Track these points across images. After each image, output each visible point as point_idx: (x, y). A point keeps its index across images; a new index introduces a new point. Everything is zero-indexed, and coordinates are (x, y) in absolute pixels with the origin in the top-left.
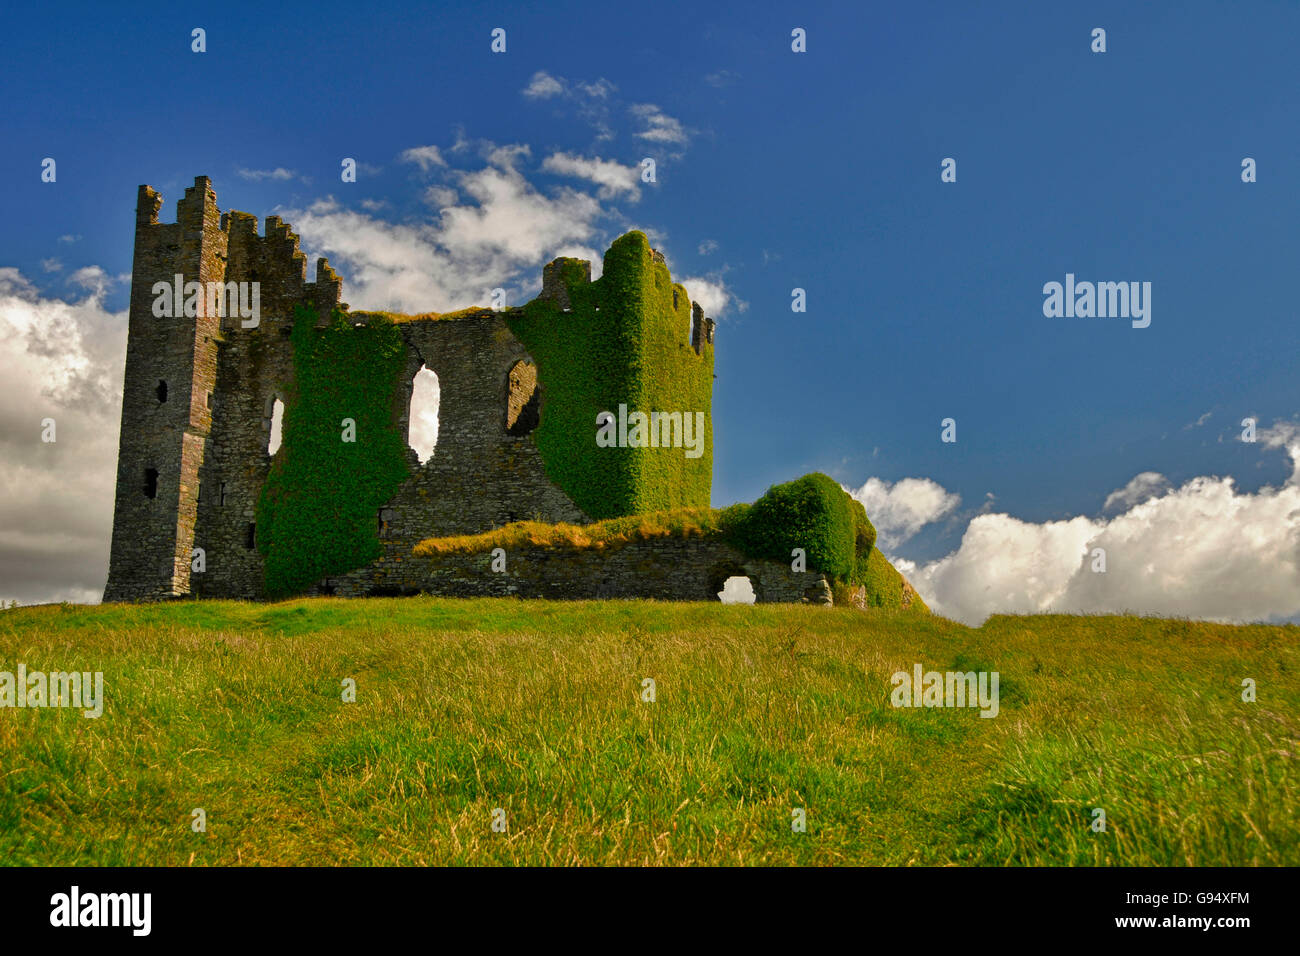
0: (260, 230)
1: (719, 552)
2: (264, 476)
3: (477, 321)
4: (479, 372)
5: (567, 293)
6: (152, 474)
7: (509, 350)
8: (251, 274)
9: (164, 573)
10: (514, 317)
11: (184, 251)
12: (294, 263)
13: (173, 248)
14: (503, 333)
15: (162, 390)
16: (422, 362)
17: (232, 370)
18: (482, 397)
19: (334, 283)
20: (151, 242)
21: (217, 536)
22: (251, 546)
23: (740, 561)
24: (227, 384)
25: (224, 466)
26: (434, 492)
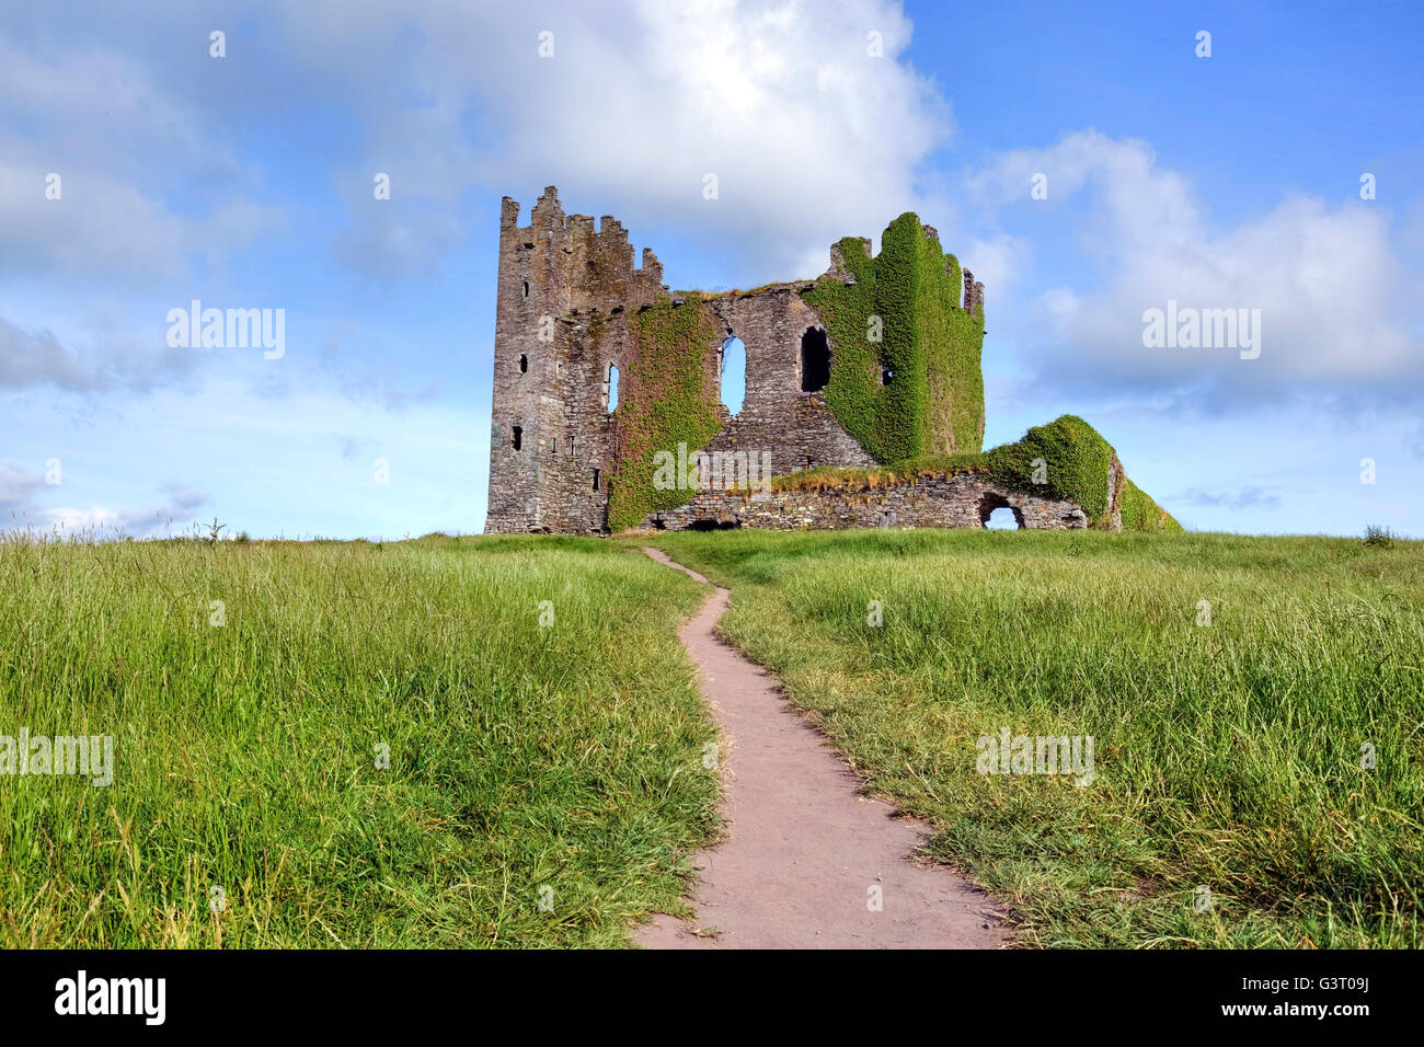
0: (598, 228)
1: (984, 488)
2: (605, 430)
3: (776, 295)
4: (778, 338)
5: (851, 267)
6: (518, 431)
7: (803, 319)
8: (591, 264)
9: (529, 511)
10: (807, 290)
11: (538, 248)
12: (625, 253)
13: (530, 246)
14: (797, 305)
15: (524, 363)
16: (730, 331)
17: (577, 344)
18: (781, 360)
19: (658, 268)
20: (514, 243)
21: (570, 480)
22: (595, 487)
23: (1004, 495)
24: (575, 357)
25: (573, 422)
26: (740, 442)
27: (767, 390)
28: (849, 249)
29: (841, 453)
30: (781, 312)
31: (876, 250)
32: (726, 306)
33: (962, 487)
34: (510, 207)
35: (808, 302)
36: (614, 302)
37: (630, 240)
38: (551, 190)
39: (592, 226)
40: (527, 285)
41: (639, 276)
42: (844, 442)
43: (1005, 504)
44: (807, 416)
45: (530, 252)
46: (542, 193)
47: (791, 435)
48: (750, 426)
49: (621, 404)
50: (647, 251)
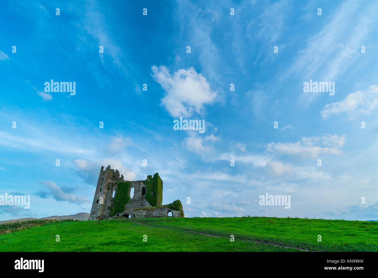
0: (115, 171)
1: (168, 209)
2: (112, 200)
3: (139, 182)
4: (139, 188)
5: (149, 179)
6: (98, 201)
7: (143, 185)
8: (113, 176)
9: (97, 213)
10: (144, 182)
11: (106, 173)
12: (119, 175)
13: (105, 173)
14: (142, 183)
15: (101, 190)
16: (132, 186)
17: (109, 187)
18: (139, 191)
19: (123, 177)
20: (102, 172)
21: (105, 208)
22: (109, 209)
24: (108, 189)
25: (107, 199)
26: (133, 202)
27: (137, 195)
28: (149, 177)
29: (146, 204)
30: (140, 184)
31: (153, 177)
32: (132, 183)
33: (165, 209)
34: (103, 167)
35: (143, 183)
36: (116, 182)
38: (109, 166)
40: (103, 179)
41: (120, 178)
42: (147, 202)
43: (170, 211)
44: (142, 199)
45: (105, 174)
46: (108, 166)
47: (140, 201)
48: (134, 200)
49: (115, 196)
50: (122, 175)
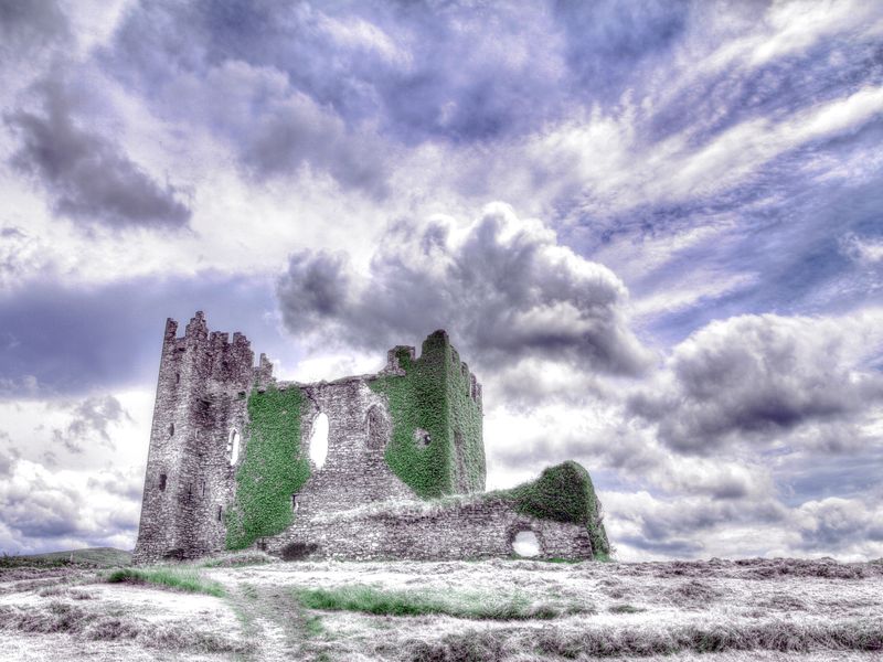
0: (230, 341)
1: (513, 516)
2: (228, 478)
3: (350, 384)
4: (351, 413)
5: (403, 364)
6: (164, 477)
7: (369, 400)
8: (225, 364)
9: (168, 536)
10: (371, 380)
11: (188, 352)
12: (248, 356)
13: (182, 350)
14: (365, 390)
15: (172, 430)
16: (318, 408)
18: (353, 428)
19: (270, 366)
20: (172, 348)
21: (200, 513)
22: (219, 519)
23: (528, 521)
25: (205, 472)
26: (324, 486)
27: (343, 449)
28: (401, 354)
29: (395, 493)
30: (353, 394)
31: (418, 355)
32: (315, 391)
33: (496, 515)
34: (172, 325)
35: (372, 387)
36: (239, 388)
37: (252, 348)
38: (199, 314)
39: (226, 339)
40: (178, 376)
41: (257, 372)
42: (398, 485)
43: (528, 528)
44: (369, 467)
45: (183, 354)
46: (193, 316)
47: (359, 480)
48: (330, 475)
49: (241, 459)
50: (263, 355)
